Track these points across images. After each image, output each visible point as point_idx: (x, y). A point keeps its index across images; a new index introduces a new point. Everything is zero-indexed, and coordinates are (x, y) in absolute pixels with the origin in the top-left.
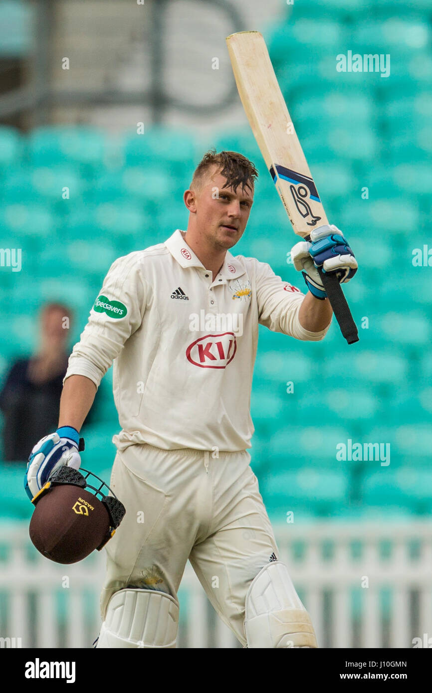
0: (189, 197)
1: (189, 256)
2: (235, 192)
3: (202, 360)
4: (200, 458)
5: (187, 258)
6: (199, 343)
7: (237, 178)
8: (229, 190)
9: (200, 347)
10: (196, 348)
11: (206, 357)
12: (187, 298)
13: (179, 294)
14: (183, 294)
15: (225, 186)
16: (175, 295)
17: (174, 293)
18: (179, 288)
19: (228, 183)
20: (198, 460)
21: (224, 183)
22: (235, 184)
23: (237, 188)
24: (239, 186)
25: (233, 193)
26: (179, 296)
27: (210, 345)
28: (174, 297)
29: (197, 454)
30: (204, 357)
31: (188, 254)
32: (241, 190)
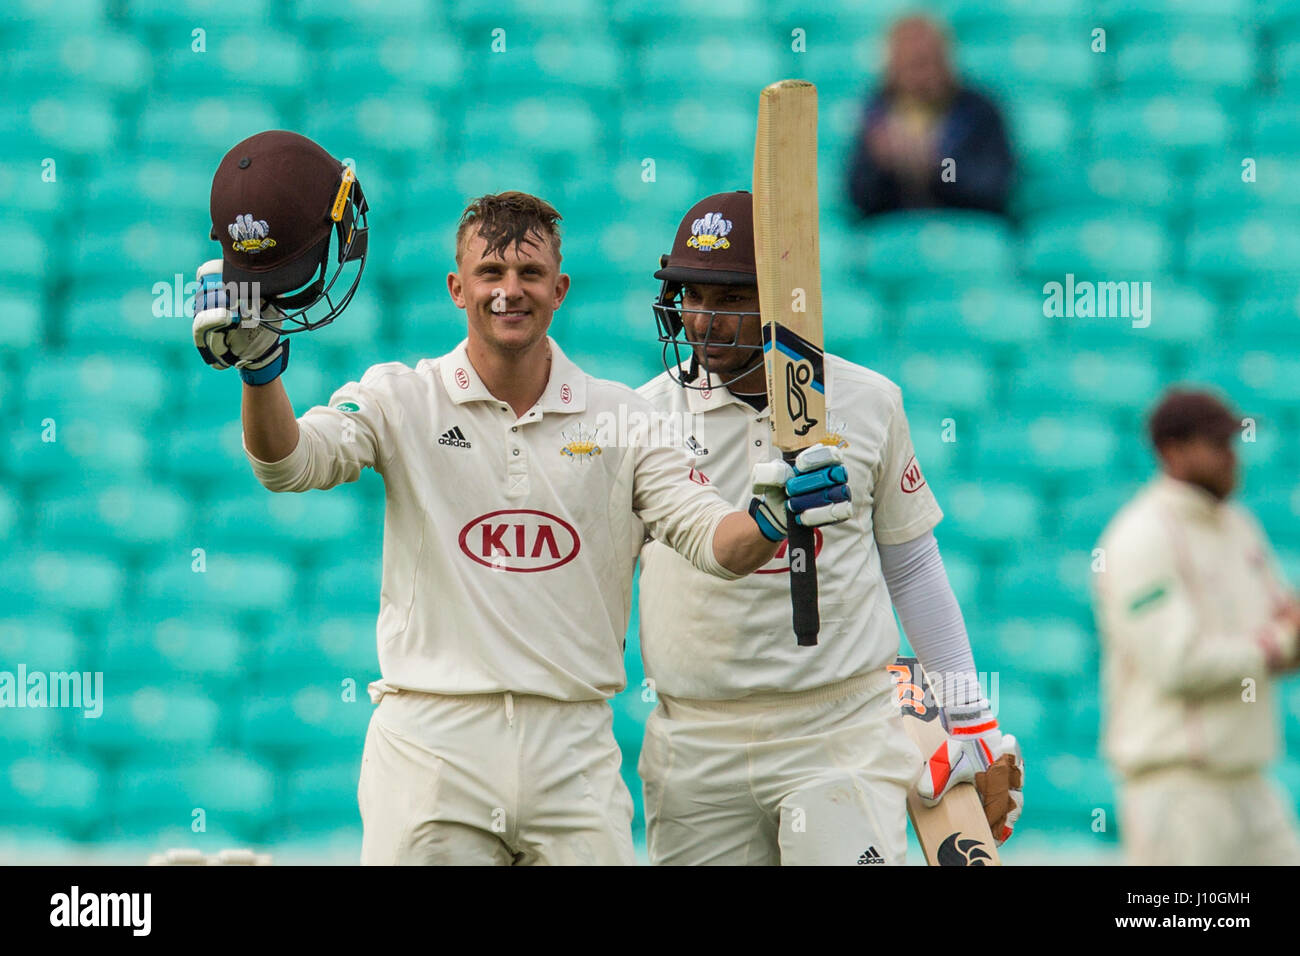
0: (455, 284)
1: (465, 382)
2: (503, 258)
3: (487, 552)
4: (498, 708)
5: (461, 387)
6: (486, 522)
7: (504, 234)
8: (491, 259)
9: (487, 529)
10: (478, 529)
11: (494, 551)
12: (468, 445)
13: (453, 436)
14: (461, 437)
15: (484, 255)
16: (446, 439)
17: (445, 436)
18: (456, 429)
19: (489, 247)
20: (495, 711)
21: (484, 249)
22: (503, 245)
23: (506, 251)
24: (508, 248)
25: (500, 260)
26: (454, 440)
27: (503, 528)
28: (444, 442)
29: (492, 699)
30: (490, 547)
31: (466, 379)
32: (514, 253)
